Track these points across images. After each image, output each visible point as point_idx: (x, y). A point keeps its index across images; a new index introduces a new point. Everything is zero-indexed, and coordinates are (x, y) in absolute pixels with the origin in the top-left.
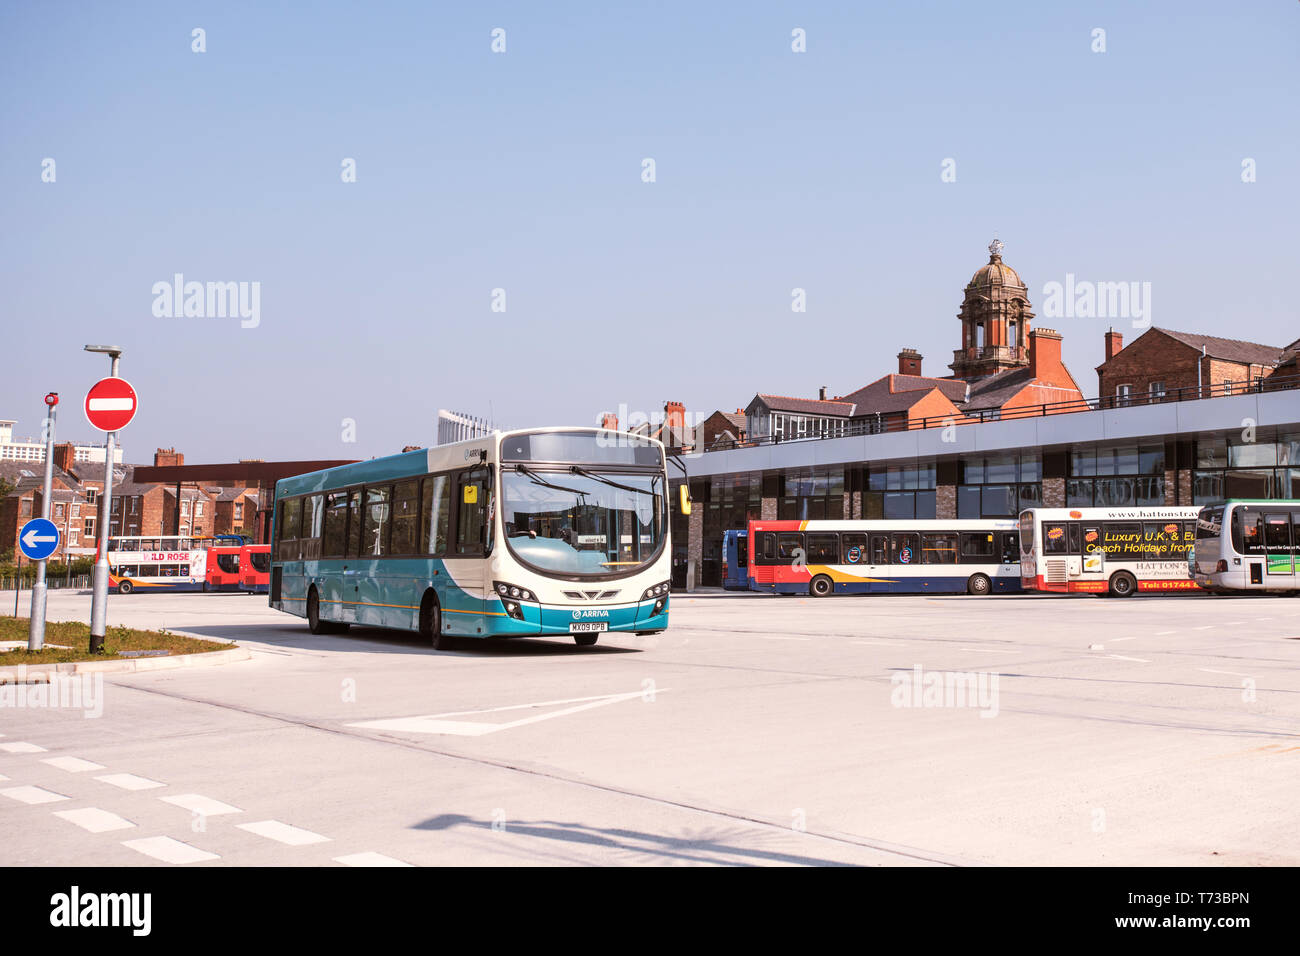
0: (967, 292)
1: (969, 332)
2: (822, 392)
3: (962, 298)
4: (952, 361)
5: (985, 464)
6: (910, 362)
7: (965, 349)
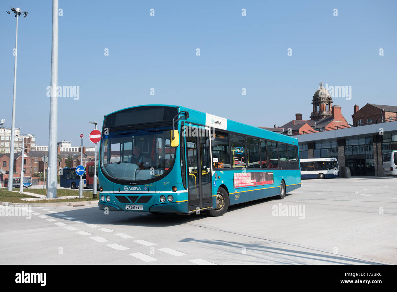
0: (314, 96)
1: (315, 107)
2: (275, 125)
3: (313, 98)
4: (310, 116)
5: (321, 143)
6: (299, 116)
7: (314, 112)
